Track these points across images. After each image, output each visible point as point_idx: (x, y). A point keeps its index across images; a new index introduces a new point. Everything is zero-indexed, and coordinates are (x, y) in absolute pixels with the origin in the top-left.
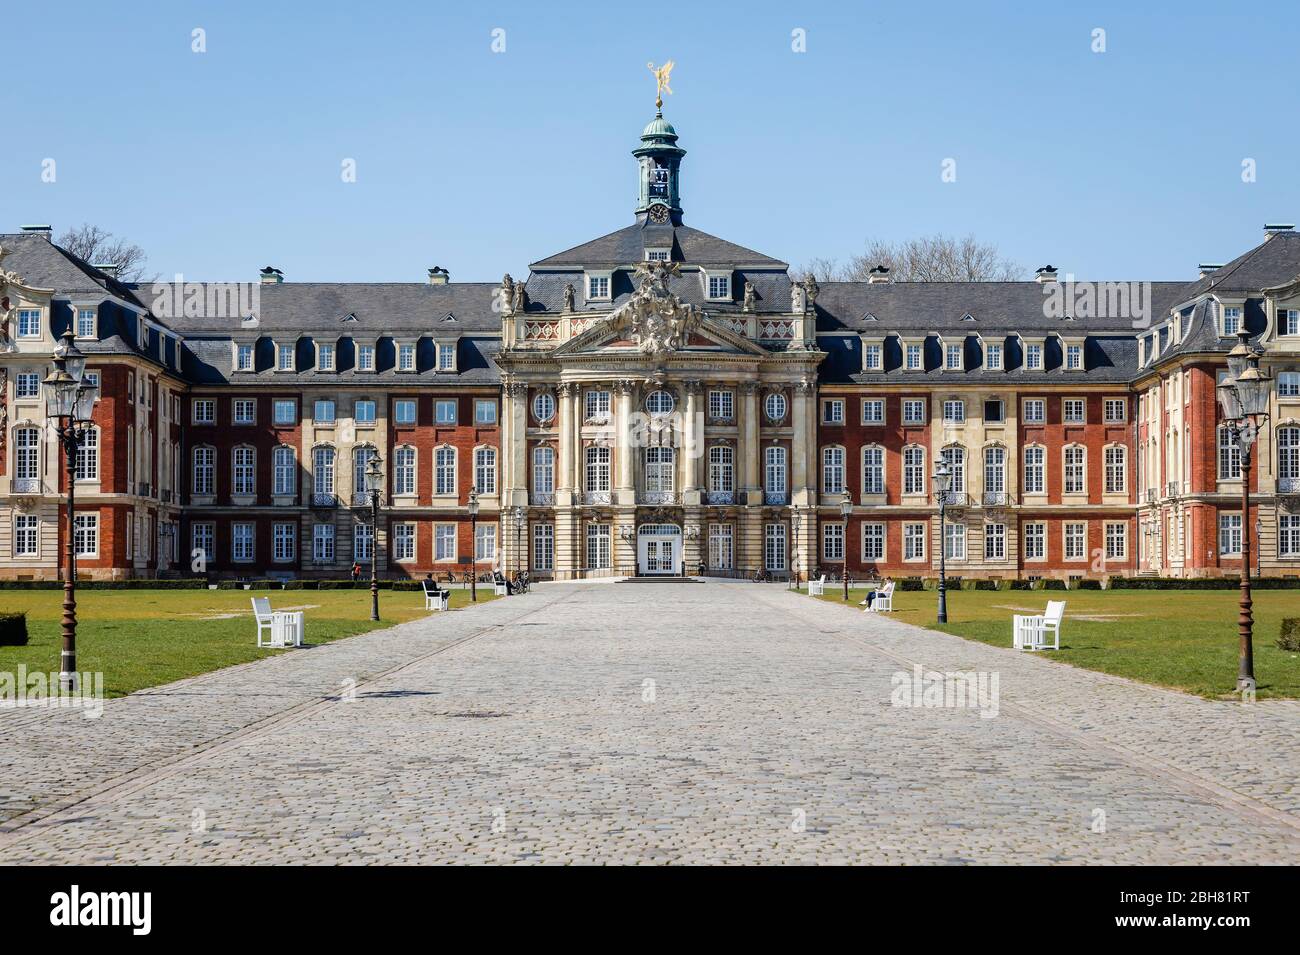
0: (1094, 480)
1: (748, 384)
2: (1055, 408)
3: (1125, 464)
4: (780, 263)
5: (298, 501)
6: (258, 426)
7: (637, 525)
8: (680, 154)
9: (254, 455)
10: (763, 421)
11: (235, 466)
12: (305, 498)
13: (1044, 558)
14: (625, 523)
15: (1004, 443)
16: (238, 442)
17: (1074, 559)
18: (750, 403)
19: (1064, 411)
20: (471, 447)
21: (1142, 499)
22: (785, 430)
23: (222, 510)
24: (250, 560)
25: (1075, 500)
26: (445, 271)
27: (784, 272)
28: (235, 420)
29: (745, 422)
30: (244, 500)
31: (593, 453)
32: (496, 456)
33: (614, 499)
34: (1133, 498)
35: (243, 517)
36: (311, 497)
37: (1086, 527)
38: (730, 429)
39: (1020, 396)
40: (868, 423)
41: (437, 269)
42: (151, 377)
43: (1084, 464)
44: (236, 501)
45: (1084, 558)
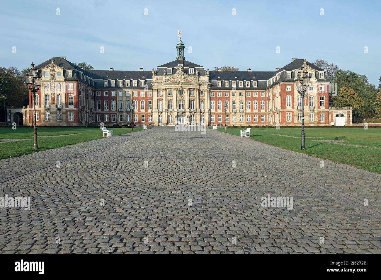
0: (259, 107)
1: (197, 89)
2: (252, 94)
3: (264, 104)
4: (203, 67)
5: (116, 110)
6: (109, 96)
7: (177, 115)
8: (184, 47)
9: (108, 102)
10: (200, 96)
11: (105, 104)
12: (117, 110)
13: (250, 122)
14: (175, 115)
15: (243, 100)
16: (105, 99)
17: (256, 122)
18: (197, 93)
19: (254, 94)
20: (147, 101)
21: (268, 111)
22: (204, 98)
23: (102, 112)
24: (108, 121)
25: (256, 111)
26: (143, 69)
27: (203, 69)
28: (105, 96)
29: (196, 96)
30: (106, 110)
31: (170, 102)
32: (152, 102)
33: (173, 110)
34: (266, 111)
35: (106, 114)
36: (119, 110)
37: (258, 116)
38: (194, 97)
39: (246, 92)
40: (219, 97)
41: (141, 68)
42: (85, 86)
43: (257, 104)
44: (105, 110)
45: (258, 122)
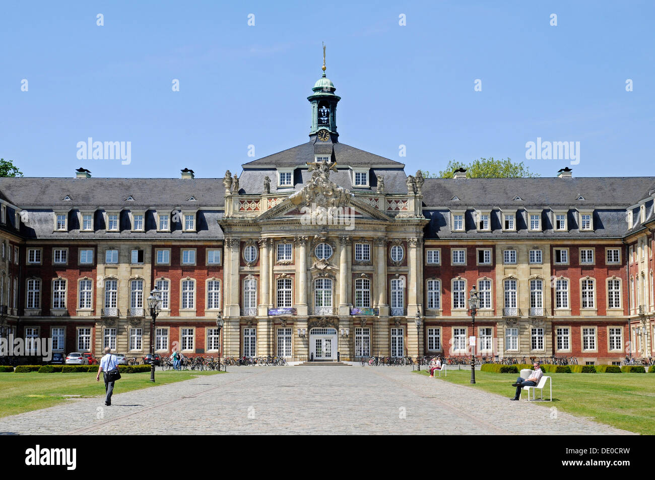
0: (600, 300)
1: (380, 239)
2: (574, 255)
3: (620, 290)
4: (399, 164)
5: (94, 313)
6: (70, 265)
7: (309, 328)
8: (337, 99)
9: (66, 284)
10: (389, 263)
11: (54, 291)
12: (98, 311)
13: (569, 350)
14: (302, 327)
15: (542, 276)
16: (56, 275)
17: (589, 350)
18: (381, 251)
19: (580, 256)
20: (204, 279)
21: (632, 312)
22: (402, 269)
23: (46, 319)
25: (589, 313)
26: (192, 171)
27: (402, 169)
28: (55, 262)
29: (377, 263)
30: (58, 312)
31: (284, 281)
32: (220, 285)
33: (294, 311)
35: (58, 323)
36: (102, 311)
37: (596, 330)
38: (368, 268)
39: (552, 247)
40: (455, 264)
41: (186, 170)
43: (594, 290)
44: (54, 313)
45: (595, 350)
